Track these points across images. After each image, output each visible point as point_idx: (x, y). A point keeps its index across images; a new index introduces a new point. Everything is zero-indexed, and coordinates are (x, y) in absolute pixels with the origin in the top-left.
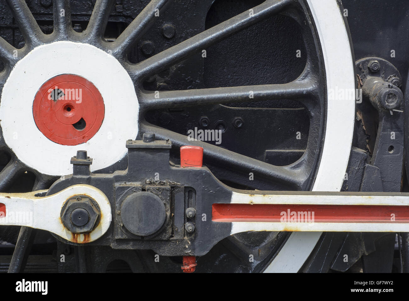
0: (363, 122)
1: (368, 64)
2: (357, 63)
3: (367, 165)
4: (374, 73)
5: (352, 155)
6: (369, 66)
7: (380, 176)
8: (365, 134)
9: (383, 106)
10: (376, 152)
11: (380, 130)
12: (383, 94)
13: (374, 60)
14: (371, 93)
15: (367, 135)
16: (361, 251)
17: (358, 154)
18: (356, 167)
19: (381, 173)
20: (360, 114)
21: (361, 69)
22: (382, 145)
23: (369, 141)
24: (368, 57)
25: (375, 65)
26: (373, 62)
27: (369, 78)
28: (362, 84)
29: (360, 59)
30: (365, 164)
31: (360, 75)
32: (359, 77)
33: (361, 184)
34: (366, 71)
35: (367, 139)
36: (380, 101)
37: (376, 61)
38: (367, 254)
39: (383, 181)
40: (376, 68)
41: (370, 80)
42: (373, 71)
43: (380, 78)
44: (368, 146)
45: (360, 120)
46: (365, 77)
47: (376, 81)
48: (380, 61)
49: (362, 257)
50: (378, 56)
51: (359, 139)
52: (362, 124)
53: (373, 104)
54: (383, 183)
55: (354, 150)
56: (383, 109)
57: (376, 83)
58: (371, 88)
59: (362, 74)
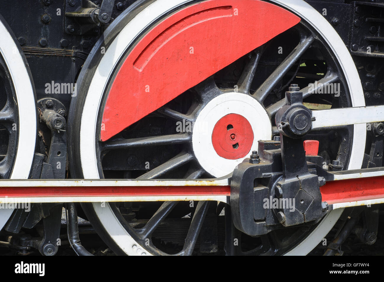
0: (43, 138)
1: (46, 102)
2: (38, 101)
3: (44, 163)
4: (49, 107)
5: (35, 157)
6: (46, 103)
7: (52, 170)
8: (45, 145)
9: (53, 128)
10: (50, 155)
11: (52, 142)
12: (54, 120)
13: (50, 99)
14: (47, 120)
15: (46, 145)
16: (41, 216)
17: (38, 156)
18: (38, 164)
19: (53, 168)
20: (41, 133)
21: (41, 105)
22: (53, 151)
23: (47, 149)
24: (46, 97)
25: (50, 103)
26: (49, 100)
27: (46, 110)
28: (42, 114)
29: (41, 99)
30: (43, 163)
31: (41, 109)
32: (41, 110)
33: (41, 174)
34: (44, 106)
35: (46, 148)
36: (52, 125)
37: (51, 100)
38: (45, 218)
39: (54, 173)
40: (50, 105)
41: (47, 112)
42: (48, 106)
43: (53, 111)
44: (46, 152)
45: (42, 136)
46: (44, 110)
47: (50, 113)
48: (53, 100)
49: (42, 219)
50: (52, 97)
51: (41, 148)
52: (42, 139)
53: (48, 126)
54: (54, 174)
55: (36, 154)
56: (54, 129)
57: (50, 114)
58: (47, 117)
59: (42, 108)
